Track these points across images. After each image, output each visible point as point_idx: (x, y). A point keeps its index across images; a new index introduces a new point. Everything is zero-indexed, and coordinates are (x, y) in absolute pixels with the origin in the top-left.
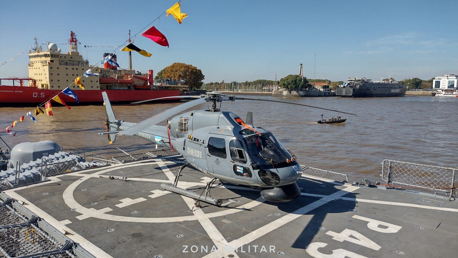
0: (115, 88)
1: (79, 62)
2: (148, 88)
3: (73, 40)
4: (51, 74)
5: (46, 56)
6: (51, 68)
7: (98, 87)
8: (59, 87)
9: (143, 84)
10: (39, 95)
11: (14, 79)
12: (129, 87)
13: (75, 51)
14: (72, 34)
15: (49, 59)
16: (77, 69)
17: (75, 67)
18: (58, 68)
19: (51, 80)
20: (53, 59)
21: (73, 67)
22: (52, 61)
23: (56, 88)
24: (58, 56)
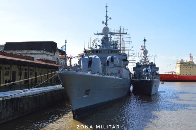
1: (192, 65)
3: (191, 57)
4: (180, 70)
5: (179, 63)
6: (180, 68)
10: (176, 77)
13: (191, 61)
15: (180, 64)
18: (183, 68)
19: (180, 72)
20: (181, 64)
21: (189, 67)
22: (181, 65)
23: (182, 75)
24: (183, 63)
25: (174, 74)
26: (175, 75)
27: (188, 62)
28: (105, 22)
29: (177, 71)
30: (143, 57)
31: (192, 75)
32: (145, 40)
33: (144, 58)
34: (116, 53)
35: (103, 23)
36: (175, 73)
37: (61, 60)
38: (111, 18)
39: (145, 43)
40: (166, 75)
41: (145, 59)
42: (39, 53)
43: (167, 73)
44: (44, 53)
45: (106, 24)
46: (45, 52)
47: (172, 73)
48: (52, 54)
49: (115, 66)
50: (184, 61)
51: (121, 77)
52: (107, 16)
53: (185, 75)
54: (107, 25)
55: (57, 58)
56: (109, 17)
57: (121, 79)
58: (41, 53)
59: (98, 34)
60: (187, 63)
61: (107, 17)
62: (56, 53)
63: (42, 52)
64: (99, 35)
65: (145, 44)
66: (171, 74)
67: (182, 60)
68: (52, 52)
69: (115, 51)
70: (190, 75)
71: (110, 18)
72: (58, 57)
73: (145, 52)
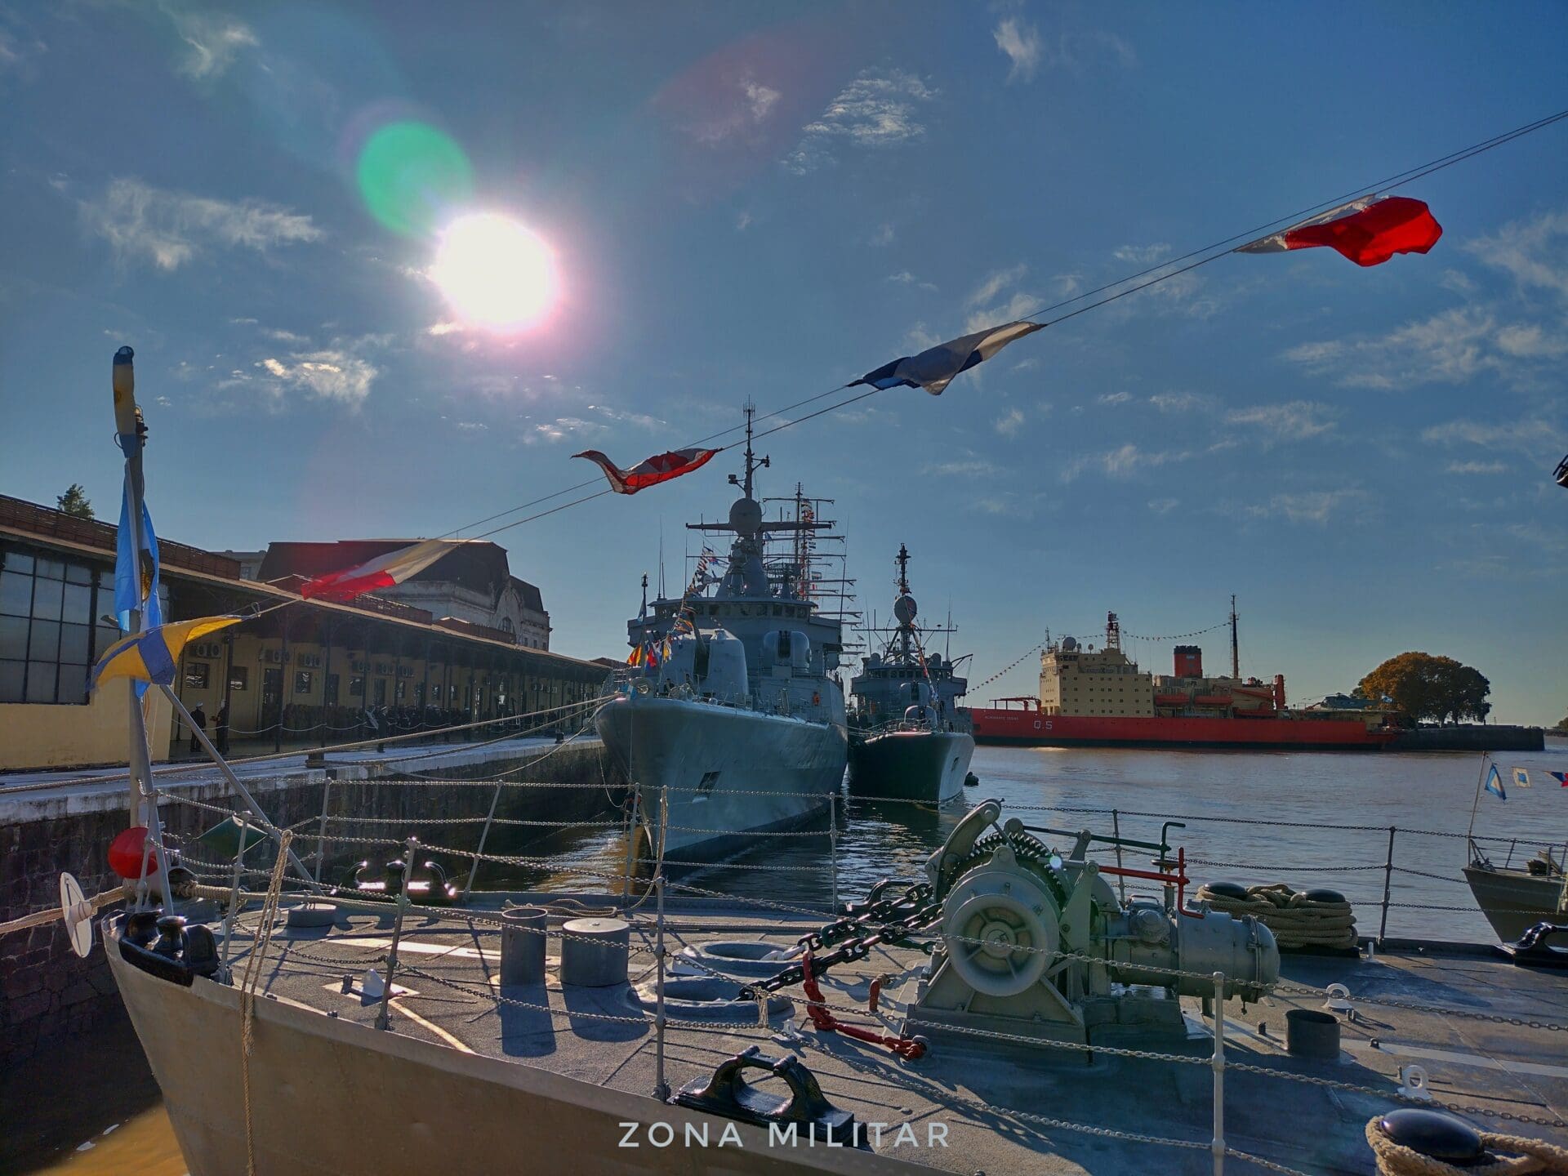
0: (1189, 715)
1: (1119, 667)
2: (1273, 716)
3: (1112, 626)
4: (1063, 689)
6: (1063, 679)
7: (1149, 712)
8: (1077, 711)
9: (1258, 707)
10: (1043, 724)
11: (1007, 700)
12: (1225, 712)
13: (1114, 646)
14: (1111, 617)
15: (1060, 663)
16: (1110, 679)
17: (1107, 676)
18: (1076, 679)
19: (1063, 700)
20: (1066, 663)
21: (1102, 675)
22: (1066, 667)
23: (1071, 714)
24: (1075, 657)
25: (1033, 707)
26: (1040, 714)
27: (1096, 650)
28: (741, 476)
29: (1049, 695)
30: (898, 629)
31: (1117, 714)
32: (903, 556)
33: (899, 636)
34: (795, 618)
35: (733, 480)
36: (1039, 703)
37: (524, 626)
38: (766, 462)
39: (903, 568)
40: (996, 712)
41: (906, 643)
42: (433, 596)
43: (1002, 706)
44: (454, 597)
45: (748, 488)
46: (460, 591)
47: (1026, 705)
48: (487, 601)
49: (798, 674)
50: (1079, 646)
51: (823, 722)
52: (749, 450)
53: (1084, 713)
54: (749, 493)
55: (507, 619)
56: (759, 455)
57: (822, 730)
58: (444, 595)
59: (703, 527)
60: (1094, 657)
61: (749, 454)
62: (503, 597)
63: (446, 588)
64: (709, 532)
65: (903, 573)
66: (1019, 707)
67: (1070, 642)
68: (486, 593)
69: (790, 610)
70: (1107, 715)
71: (763, 461)
72: (510, 617)
73: (906, 609)
